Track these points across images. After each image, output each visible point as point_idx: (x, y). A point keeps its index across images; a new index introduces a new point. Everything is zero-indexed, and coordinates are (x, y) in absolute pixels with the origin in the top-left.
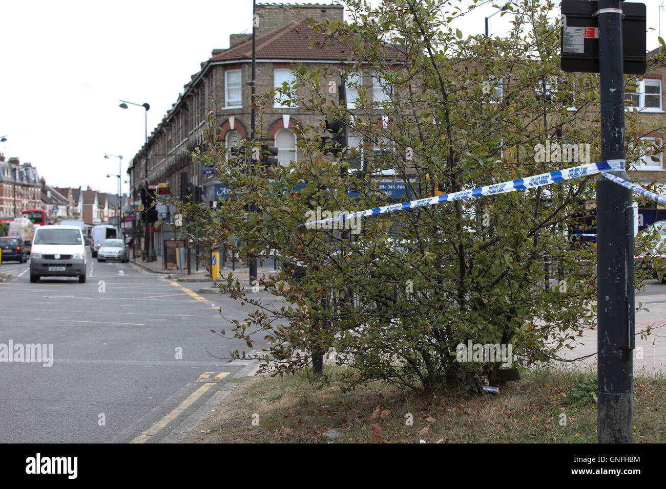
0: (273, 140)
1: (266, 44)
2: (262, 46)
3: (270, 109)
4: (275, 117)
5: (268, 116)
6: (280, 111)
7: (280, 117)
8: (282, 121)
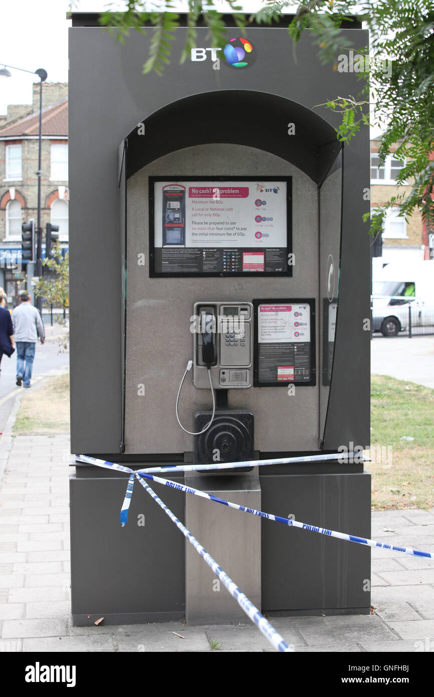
0: (49, 209)
1: (52, 115)
2: (48, 118)
3: (47, 181)
4: (52, 189)
5: (46, 187)
6: (56, 183)
7: (55, 189)
8: (58, 192)
